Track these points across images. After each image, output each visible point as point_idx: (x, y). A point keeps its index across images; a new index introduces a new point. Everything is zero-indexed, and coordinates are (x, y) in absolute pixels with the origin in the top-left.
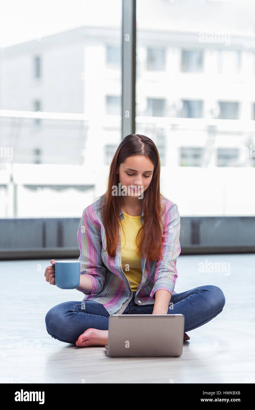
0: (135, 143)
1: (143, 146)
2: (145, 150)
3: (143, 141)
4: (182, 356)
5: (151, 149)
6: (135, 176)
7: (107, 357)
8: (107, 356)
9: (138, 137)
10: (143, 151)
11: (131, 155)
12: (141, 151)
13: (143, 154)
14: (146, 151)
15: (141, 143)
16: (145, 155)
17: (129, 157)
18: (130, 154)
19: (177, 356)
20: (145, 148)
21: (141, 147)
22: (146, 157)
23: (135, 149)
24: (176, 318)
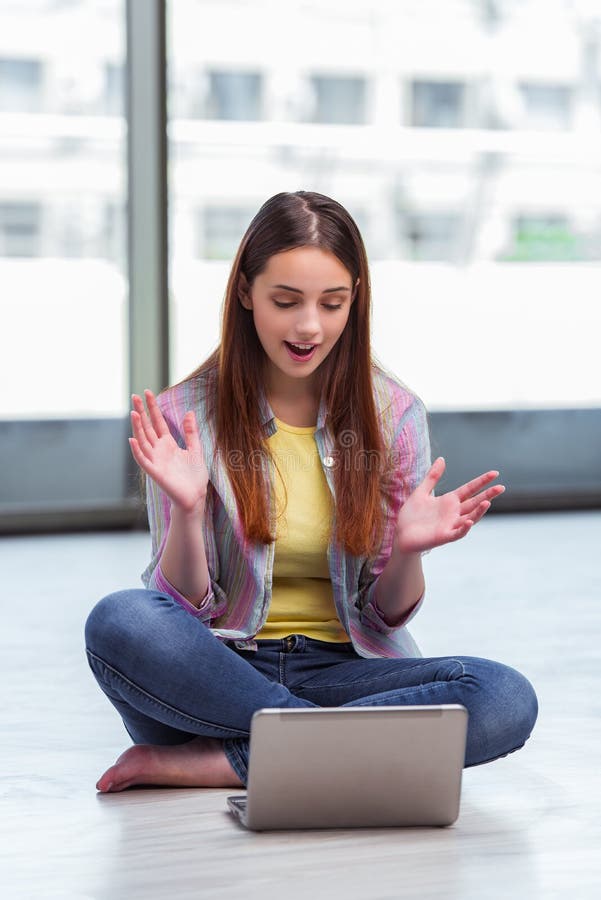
0: (292, 213)
1: (315, 220)
2: (320, 231)
3: (315, 207)
4: (457, 824)
5: (340, 229)
6: (298, 308)
7: (242, 833)
8: (241, 826)
9: (300, 198)
10: (315, 236)
11: (281, 248)
12: (309, 237)
13: (317, 242)
14: (324, 234)
15: (309, 212)
16: (321, 245)
17: (275, 254)
18: (276, 247)
19: (440, 824)
20: (320, 228)
21: (311, 224)
22: (325, 251)
23: (292, 229)
24: (444, 715)
